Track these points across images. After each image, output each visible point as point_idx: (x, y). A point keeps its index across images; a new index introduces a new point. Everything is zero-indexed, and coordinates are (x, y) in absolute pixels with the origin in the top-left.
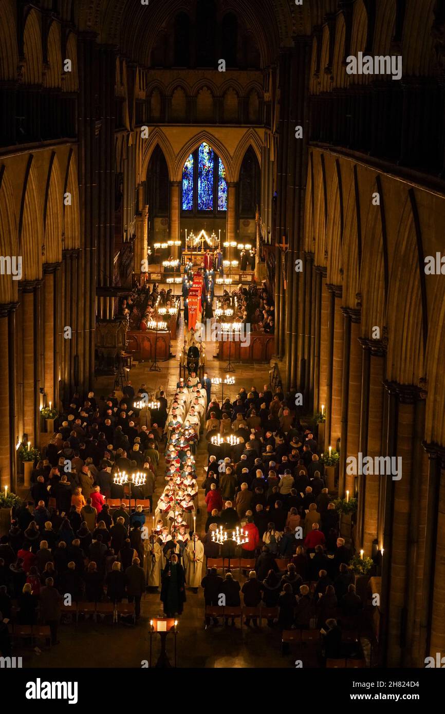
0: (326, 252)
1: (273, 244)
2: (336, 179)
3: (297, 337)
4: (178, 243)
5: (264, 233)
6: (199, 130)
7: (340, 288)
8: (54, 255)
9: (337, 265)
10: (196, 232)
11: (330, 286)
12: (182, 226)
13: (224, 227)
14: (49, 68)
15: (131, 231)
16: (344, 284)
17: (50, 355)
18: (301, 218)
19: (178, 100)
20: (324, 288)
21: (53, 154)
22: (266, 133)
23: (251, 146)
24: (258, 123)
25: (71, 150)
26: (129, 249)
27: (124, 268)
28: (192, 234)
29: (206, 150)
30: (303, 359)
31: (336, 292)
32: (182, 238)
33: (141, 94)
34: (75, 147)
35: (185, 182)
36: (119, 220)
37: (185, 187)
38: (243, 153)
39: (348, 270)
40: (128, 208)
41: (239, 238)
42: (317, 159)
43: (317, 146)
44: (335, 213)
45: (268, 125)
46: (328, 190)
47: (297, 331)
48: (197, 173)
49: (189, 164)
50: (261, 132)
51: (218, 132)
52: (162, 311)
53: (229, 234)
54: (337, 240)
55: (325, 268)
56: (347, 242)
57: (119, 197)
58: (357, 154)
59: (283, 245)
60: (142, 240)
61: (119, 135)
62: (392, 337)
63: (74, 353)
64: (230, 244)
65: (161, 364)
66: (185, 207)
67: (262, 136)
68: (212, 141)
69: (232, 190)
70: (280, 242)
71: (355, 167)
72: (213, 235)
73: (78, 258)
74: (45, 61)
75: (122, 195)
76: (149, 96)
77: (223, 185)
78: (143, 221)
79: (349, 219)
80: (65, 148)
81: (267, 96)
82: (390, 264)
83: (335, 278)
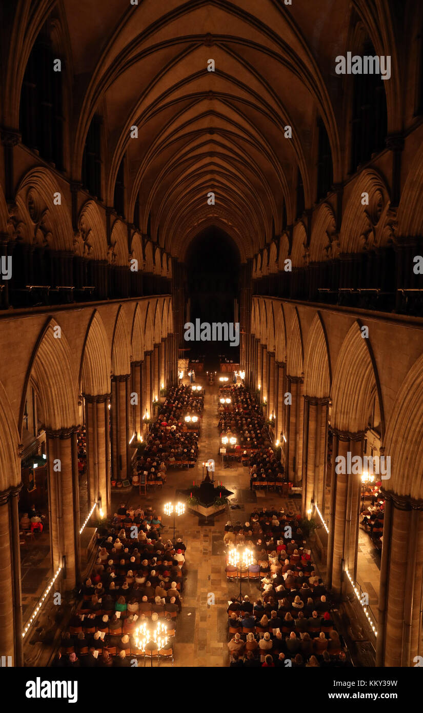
0: (260, 333)
2: (264, 307)
3: (249, 363)
8: (165, 335)
9: (264, 337)
11: (262, 345)
14: (163, 269)
16: (267, 344)
17: (163, 370)
18: (250, 322)
20: (259, 346)
21: (164, 300)
25: (170, 299)
30: (251, 372)
31: (264, 347)
34: (171, 298)
39: (269, 339)
42: (256, 302)
43: (255, 297)
44: (263, 319)
46: (261, 311)
47: (249, 362)
54: (265, 328)
55: (260, 339)
56: (269, 328)
58: (273, 297)
59: (243, 332)
62: (288, 360)
71: (272, 302)
73: (172, 337)
74: (162, 266)
79: (269, 321)
80: (168, 298)
82: (287, 334)
83: (263, 342)
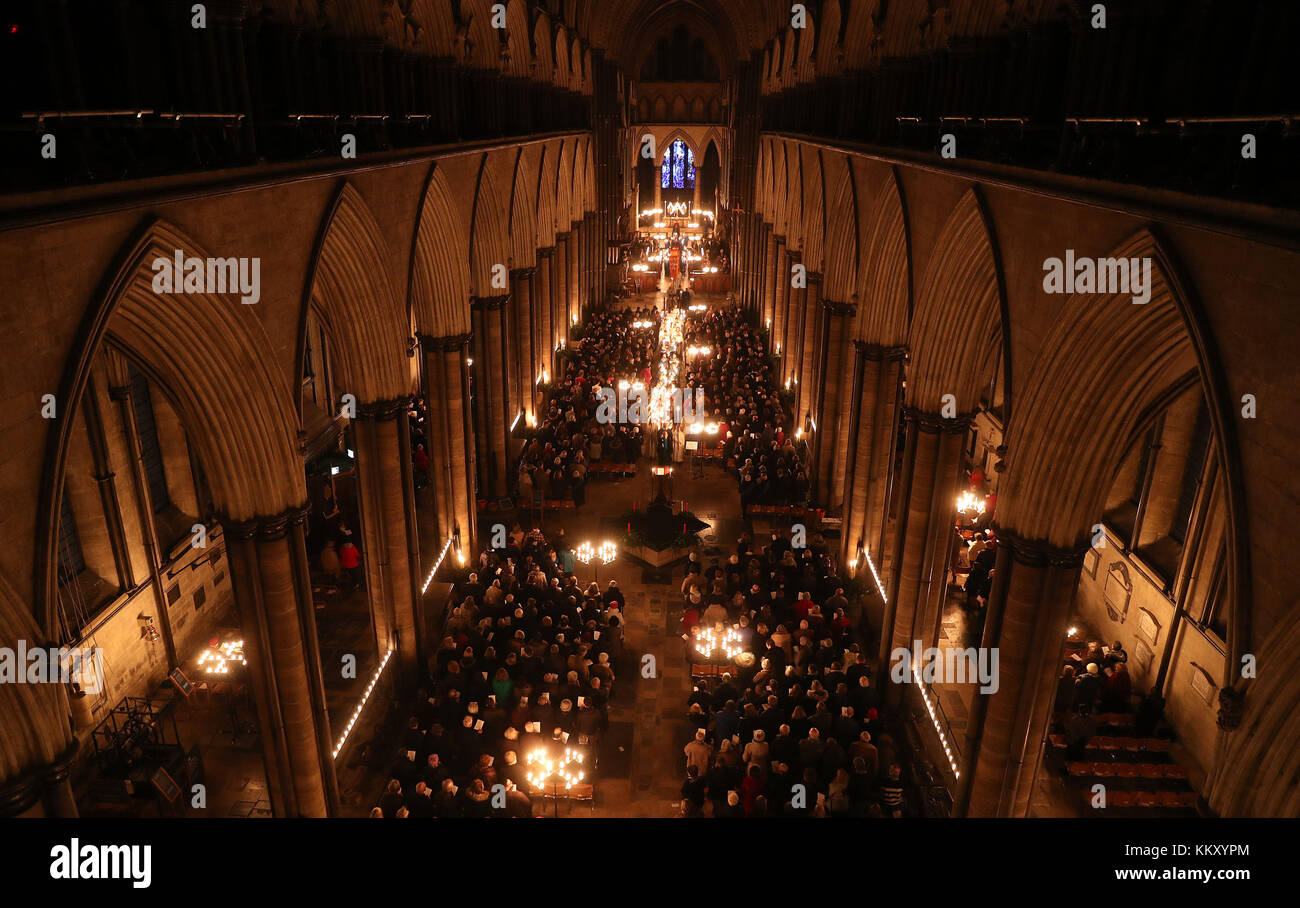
0: (773, 212)
1: (730, 210)
3: (748, 274)
4: (660, 211)
5: (723, 202)
6: (675, 128)
7: (784, 237)
9: (781, 221)
10: (674, 202)
11: (776, 236)
12: (663, 199)
13: (692, 200)
14: (572, 74)
15: (629, 202)
18: (753, 188)
19: (660, 105)
20: (770, 239)
22: (723, 130)
23: (712, 140)
24: (717, 122)
25: (588, 139)
26: (627, 213)
27: (624, 228)
28: (671, 204)
29: (679, 143)
30: (752, 292)
31: (781, 241)
32: (663, 206)
33: (634, 101)
34: (591, 136)
35: (664, 168)
36: (621, 193)
37: (664, 172)
38: (706, 145)
39: (791, 224)
40: (626, 184)
41: (703, 206)
42: (767, 145)
43: (766, 134)
45: (725, 124)
46: (777, 166)
48: (672, 161)
49: (667, 154)
50: (720, 129)
51: (689, 130)
52: (651, 259)
53: (696, 204)
55: (772, 225)
56: (791, 201)
57: (621, 177)
58: (802, 135)
59: (738, 210)
60: (635, 208)
61: (620, 131)
62: (827, 267)
63: (592, 286)
64: (697, 211)
65: (650, 295)
66: (664, 186)
67: (720, 132)
68: (685, 136)
69: (698, 173)
70: (736, 208)
71: (800, 146)
72: (684, 204)
73: (594, 218)
74: (570, 69)
75: (622, 175)
76: (639, 102)
77: (691, 169)
78: (635, 195)
79: (793, 186)
80: (584, 137)
81: (725, 102)
82: (828, 214)
83: (779, 230)
